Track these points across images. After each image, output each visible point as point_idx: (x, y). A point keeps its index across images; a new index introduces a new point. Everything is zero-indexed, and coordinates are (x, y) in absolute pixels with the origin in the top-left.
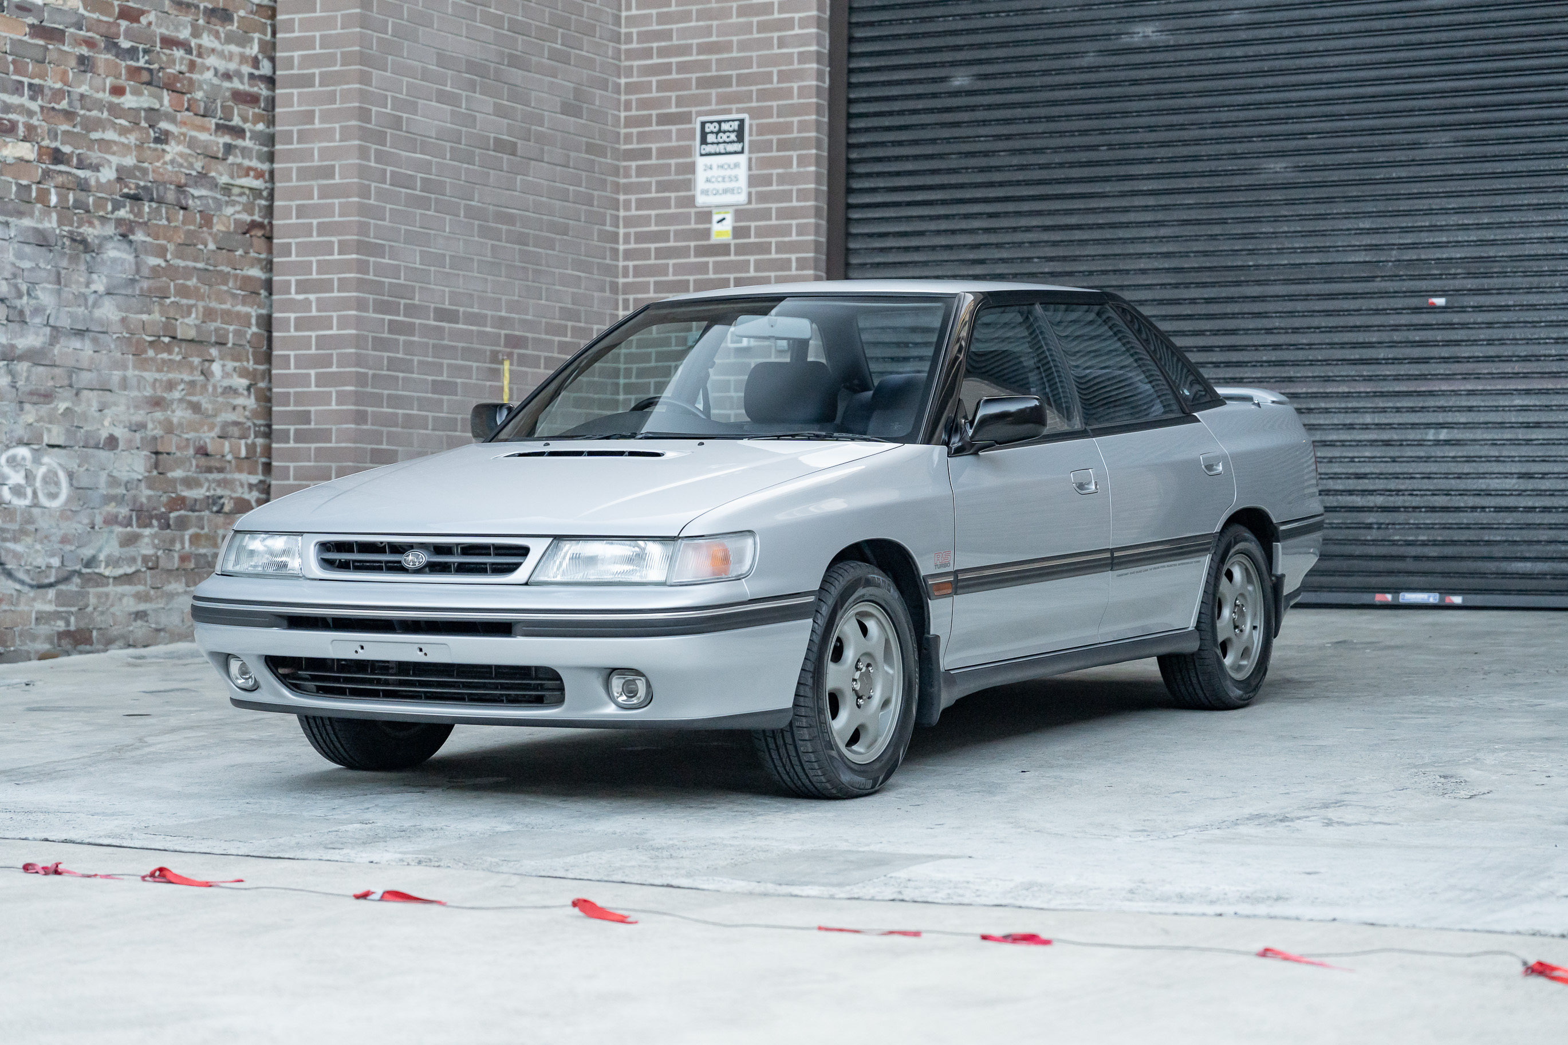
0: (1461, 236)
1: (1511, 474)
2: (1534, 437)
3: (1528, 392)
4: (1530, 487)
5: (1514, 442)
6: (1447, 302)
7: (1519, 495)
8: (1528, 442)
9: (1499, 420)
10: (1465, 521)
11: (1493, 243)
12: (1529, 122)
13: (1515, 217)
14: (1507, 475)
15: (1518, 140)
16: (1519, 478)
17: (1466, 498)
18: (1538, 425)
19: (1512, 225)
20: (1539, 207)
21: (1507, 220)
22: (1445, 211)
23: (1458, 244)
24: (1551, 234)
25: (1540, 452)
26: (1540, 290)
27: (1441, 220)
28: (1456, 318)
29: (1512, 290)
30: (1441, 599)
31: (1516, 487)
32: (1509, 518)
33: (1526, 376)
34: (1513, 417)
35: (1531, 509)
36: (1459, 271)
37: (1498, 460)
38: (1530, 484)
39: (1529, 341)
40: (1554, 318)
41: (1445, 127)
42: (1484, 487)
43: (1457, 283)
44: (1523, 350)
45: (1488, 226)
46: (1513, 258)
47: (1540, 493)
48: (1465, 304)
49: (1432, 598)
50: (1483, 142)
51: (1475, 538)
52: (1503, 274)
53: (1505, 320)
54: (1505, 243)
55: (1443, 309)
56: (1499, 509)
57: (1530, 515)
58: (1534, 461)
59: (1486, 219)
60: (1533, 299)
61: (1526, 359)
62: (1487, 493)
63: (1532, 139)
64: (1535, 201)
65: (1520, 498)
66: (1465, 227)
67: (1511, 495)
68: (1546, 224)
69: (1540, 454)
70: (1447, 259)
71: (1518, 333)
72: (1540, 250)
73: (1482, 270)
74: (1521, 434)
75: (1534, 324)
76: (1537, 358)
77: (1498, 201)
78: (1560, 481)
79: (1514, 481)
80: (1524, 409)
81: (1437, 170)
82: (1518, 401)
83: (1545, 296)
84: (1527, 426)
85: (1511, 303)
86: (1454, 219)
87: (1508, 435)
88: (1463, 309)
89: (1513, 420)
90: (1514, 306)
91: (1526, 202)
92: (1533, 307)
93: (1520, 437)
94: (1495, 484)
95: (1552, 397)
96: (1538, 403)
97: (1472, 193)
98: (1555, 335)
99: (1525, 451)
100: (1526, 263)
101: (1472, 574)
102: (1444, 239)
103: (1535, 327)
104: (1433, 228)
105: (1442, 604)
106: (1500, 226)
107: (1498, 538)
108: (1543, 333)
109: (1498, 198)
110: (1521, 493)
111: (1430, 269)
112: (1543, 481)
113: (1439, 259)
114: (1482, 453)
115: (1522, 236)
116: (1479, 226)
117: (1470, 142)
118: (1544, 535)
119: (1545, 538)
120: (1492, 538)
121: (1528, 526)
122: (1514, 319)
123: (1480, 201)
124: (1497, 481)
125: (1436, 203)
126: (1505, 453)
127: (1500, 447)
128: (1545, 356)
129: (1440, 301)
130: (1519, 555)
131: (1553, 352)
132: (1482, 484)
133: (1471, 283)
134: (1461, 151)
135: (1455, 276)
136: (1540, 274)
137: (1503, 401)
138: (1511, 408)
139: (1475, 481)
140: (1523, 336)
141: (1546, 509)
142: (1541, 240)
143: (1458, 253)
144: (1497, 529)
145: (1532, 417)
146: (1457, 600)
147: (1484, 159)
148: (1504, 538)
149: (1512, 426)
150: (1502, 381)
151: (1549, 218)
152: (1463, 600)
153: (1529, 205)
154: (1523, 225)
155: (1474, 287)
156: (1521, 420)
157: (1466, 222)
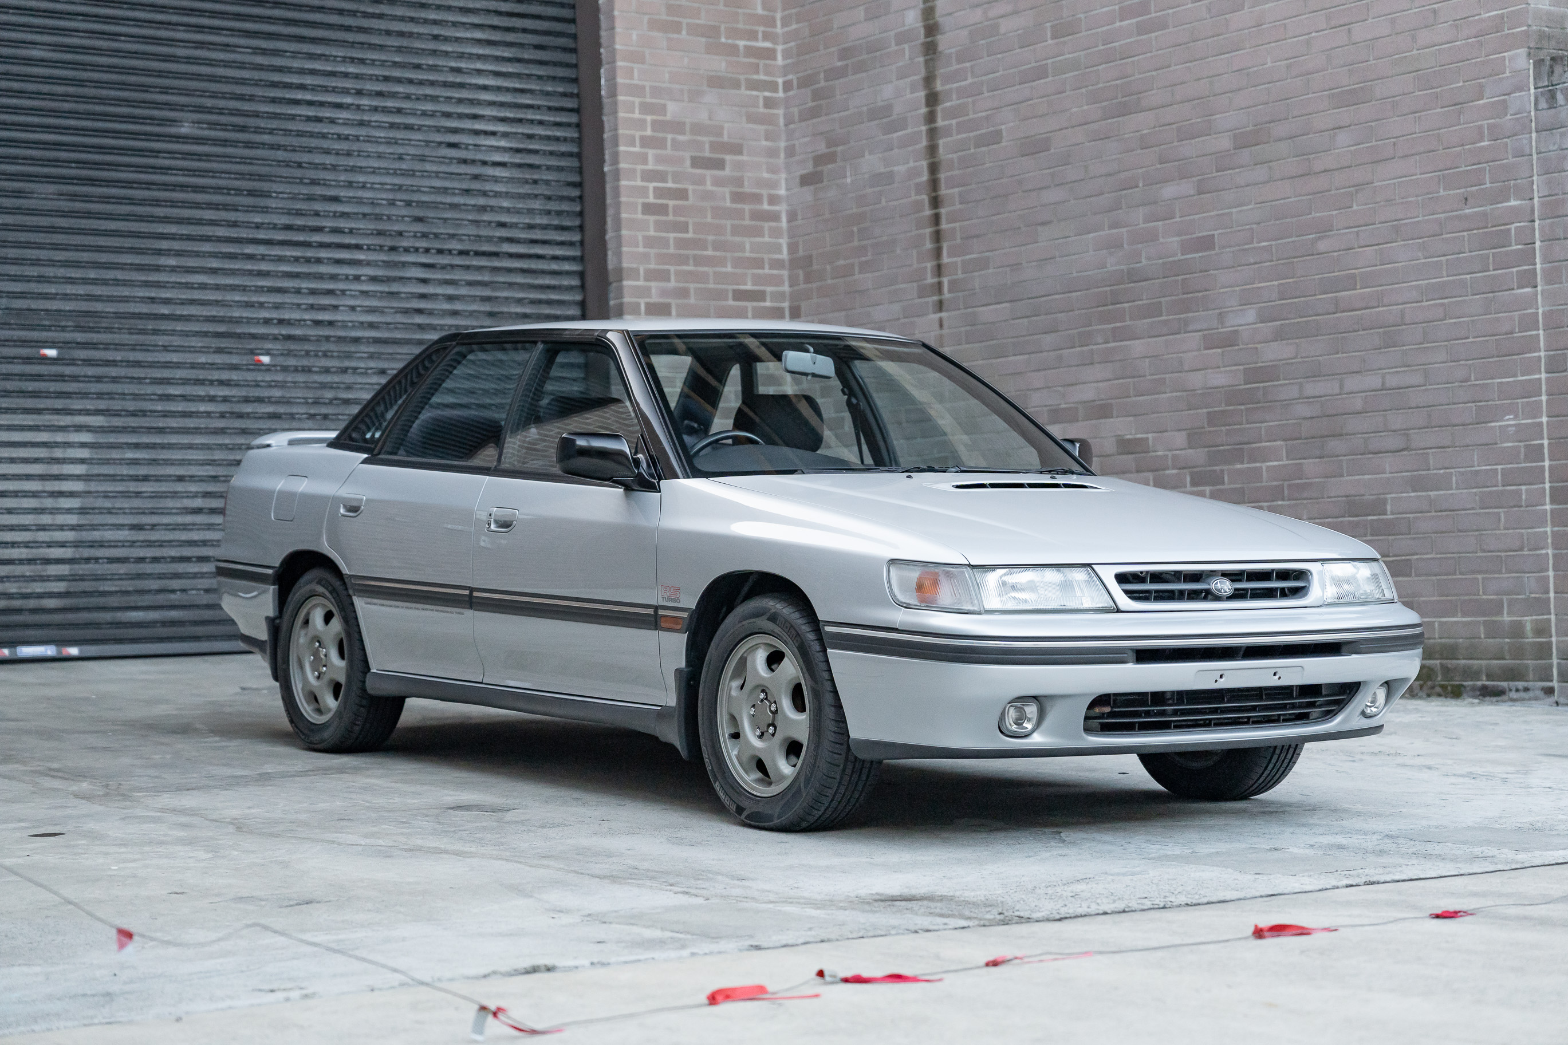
0: (69, 289)
1: (122, 525)
2: (144, 489)
3: (137, 446)
4: (141, 538)
5: (125, 495)
6: (58, 354)
7: (131, 546)
8: (138, 494)
9: (112, 472)
10: (81, 572)
11: (98, 298)
12: (129, 184)
13: (120, 275)
14: (119, 527)
15: (119, 200)
16: (130, 529)
17: (81, 549)
18: (146, 478)
19: (117, 282)
20: (140, 268)
21: (112, 277)
22: (52, 263)
23: (66, 297)
24: (153, 295)
25: (149, 504)
26: (145, 348)
27: (50, 272)
28: (68, 370)
29: (118, 346)
30: (59, 652)
31: (129, 538)
32: (122, 569)
33: (134, 430)
34: (125, 470)
35: (141, 560)
36: (70, 324)
37: (110, 511)
38: (141, 536)
39: (136, 397)
40: (159, 376)
41: (50, 179)
42: (98, 538)
43: (68, 336)
44: (131, 406)
45: (94, 282)
46: (118, 315)
47: (150, 544)
48: (76, 356)
49: (49, 651)
50: (87, 198)
51: (91, 589)
52: (109, 330)
53: (114, 374)
54: (110, 299)
55: (53, 361)
56: (112, 560)
57: (141, 565)
58: (144, 513)
59: (92, 274)
60: (139, 356)
61: (133, 414)
62: (101, 544)
63: (132, 201)
64: (137, 261)
65: (132, 549)
66: (71, 281)
67: (123, 546)
68: (147, 284)
69: (150, 506)
70: (56, 311)
71: (127, 388)
72: (145, 309)
73: (91, 325)
74: (132, 487)
75: (140, 380)
76: (143, 413)
77: (103, 258)
78: (167, 532)
79: (126, 533)
80: (135, 462)
81: (44, 221)
82: (130, 455)
83: (150, 354)
84: (136, 479)
85: (119, 358)
86: (61, 272)
87: (120, 487)
88: (72, 362)
89: (125, 473)
90: (122, 361)
91: (129, 261)
92: (137, 364)
93: (131, 489)
94: (109, 535)
95: (160, 451)
96: (147, 457)
97: (78, 248)
98: (159, 392)
99: (137, 503)
100: (132, 321)
101: (88, 625)
102: (53, 291)
103: (140, 383)
104: (41, 279)
105: (60, 656)
106: (105, 282)
107: (113, 589)
108: (149, 389)
109: (102, 255)
110: (132, 544)
111: (41, 319)
112: (152, 532)
113: (47, 310)
114: (97, 505)
115: (127, 294)
116: (85, 281)
117: (73, 197)
118: (155, 584)
119: (156, 587)
120: (107, 589)
121: (139, 576)
122: (123, 375)
123: (85, 256)
124: (110, 532)
125: (43, 254)
126: (117, 505)
127: (112, 500)
128: (151, 411)
129: (52, 353)
130: (133, 604)
131: (159, 408)
132: (96, 535)
133: (80, 337)
134: (66, 205)
135: (63, 328)
136: (143, 332)
137: (115, 454)
138: (122, 462)
139: (90, 532)
140: (131, 391)
141: (155, 560)
142: (144, 300)
143: (69, 306)
144: (111, 580)
145: (142, 471)
146: (74, 651)
147: (88, 215)
148: (117, 589)
149: (123, 479)
150: (114, 435)
151: (150, 279)
152: (80, 651)
153: (131, 264)
154: (125, 283)
155: (83, 341)
156: (131, 473)
157: (73, 275)
